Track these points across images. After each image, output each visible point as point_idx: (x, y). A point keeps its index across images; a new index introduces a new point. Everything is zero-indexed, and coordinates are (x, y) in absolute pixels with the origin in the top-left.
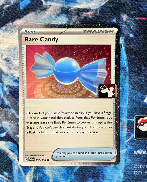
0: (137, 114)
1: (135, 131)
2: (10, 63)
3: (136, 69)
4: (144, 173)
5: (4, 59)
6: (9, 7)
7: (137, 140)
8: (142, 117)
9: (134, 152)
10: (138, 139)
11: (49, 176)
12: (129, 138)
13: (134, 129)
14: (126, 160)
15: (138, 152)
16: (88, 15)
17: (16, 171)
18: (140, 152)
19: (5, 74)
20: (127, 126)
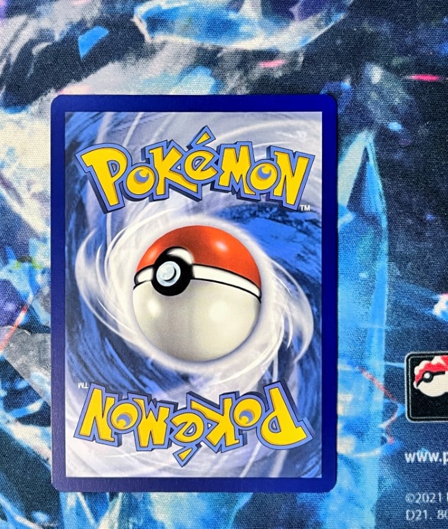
0: (412, 350)
1: (408, 398)
3: (410, 221)
4: (435, 517)
5: (34, 195)
6: (48, 47)
7: (413, 422)
8: (426, 357)
9: (404, 456)
10: (418, 418)
11: (162, 523)
12: (390, 417)
13: (404, 393)
14: (381, 480)
15: (416, 456)
16: (272, 69)
17: (71, 509)
18: (423, 455)
19: (38, 237)
20: (386, 381)
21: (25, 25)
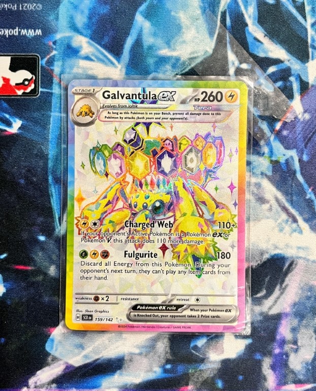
1: (39, 69)
2: (257, 195)
5: (268, 202)
12: (50, 57)
13: (41, 73)
14: (57, 19)
15: (35, 33)
17: (251, 5)
18: (30, 33)
19: (266, 175)
20: (52, 80)
21: (270, 308)
